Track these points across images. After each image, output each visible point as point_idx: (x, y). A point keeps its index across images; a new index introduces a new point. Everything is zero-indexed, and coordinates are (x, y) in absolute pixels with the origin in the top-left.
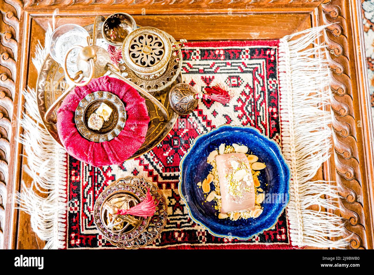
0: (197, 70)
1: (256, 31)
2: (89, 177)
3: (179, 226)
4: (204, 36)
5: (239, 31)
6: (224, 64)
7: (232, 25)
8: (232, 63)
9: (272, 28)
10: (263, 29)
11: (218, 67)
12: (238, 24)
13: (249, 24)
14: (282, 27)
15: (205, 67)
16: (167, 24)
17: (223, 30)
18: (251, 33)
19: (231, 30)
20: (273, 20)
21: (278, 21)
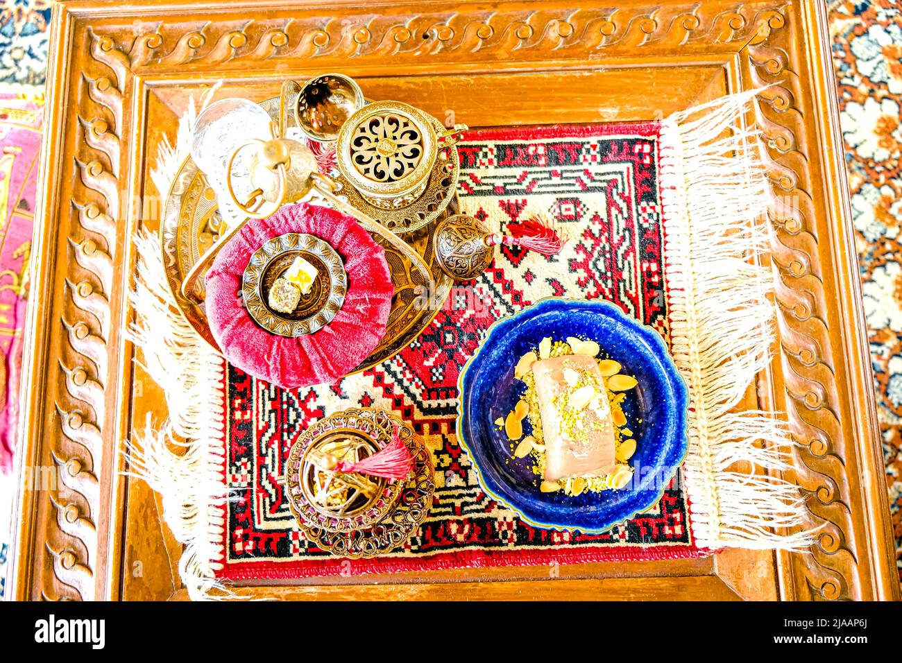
0: (491, 188)
1: (612, 106)
2: (270, 412)
3: (457, 511)
4: (504, 118)
5: (576, 107)
6: (547, 175)
7: (560, 95)
8: (562, 172)
9: (645, 98)
10: (626, 101)
11: (534, 181)
12: (574, 92)
13: (596, 92)
14: (665, 96)
15: (507, 181)
16: (425, 95)
17: (543, 104)
18: (602, 110)
19: (559, 104)
20: (646, 82)
21: (657, 84)
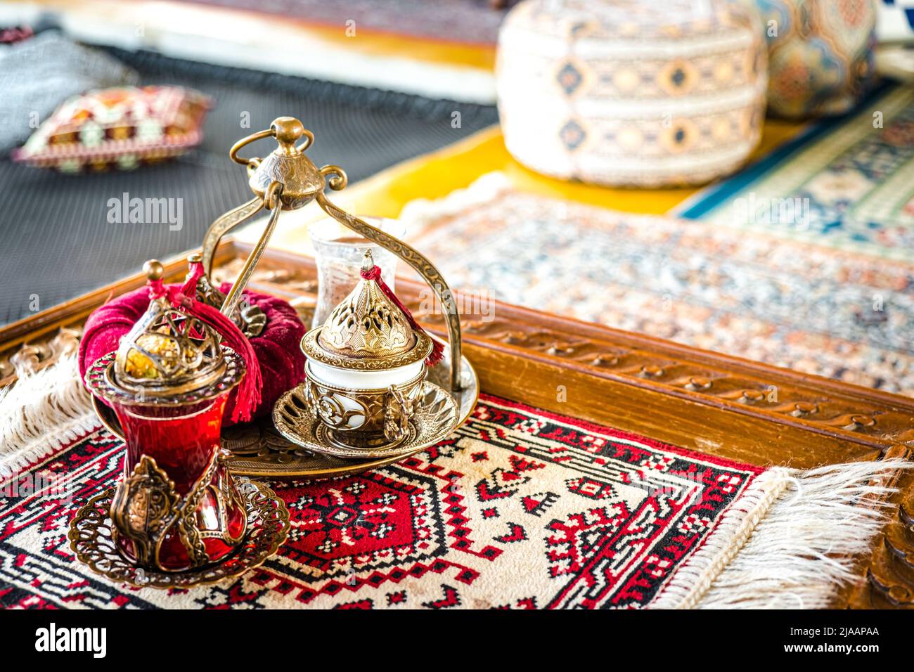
0: (513, 445)
1: (715, 440)
4: (575, 410)
5: (670, 427)
6: (590, 460)
7: (656, 411)
8: (609, 463)
9: (760, 446)
10: (735, 441)
11: (568, 457)
12: (674, 414)
13: (701, 422)
14: (789, 452)
15: (534, 446)
17: (630, 412)
18: (699, 440)
19: (651, 419)
20: (771, 432)
21: (784, 438)
